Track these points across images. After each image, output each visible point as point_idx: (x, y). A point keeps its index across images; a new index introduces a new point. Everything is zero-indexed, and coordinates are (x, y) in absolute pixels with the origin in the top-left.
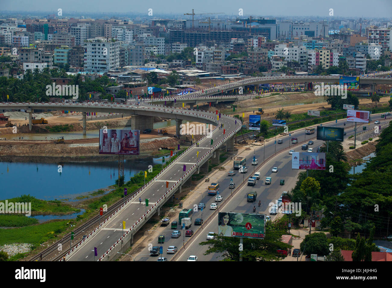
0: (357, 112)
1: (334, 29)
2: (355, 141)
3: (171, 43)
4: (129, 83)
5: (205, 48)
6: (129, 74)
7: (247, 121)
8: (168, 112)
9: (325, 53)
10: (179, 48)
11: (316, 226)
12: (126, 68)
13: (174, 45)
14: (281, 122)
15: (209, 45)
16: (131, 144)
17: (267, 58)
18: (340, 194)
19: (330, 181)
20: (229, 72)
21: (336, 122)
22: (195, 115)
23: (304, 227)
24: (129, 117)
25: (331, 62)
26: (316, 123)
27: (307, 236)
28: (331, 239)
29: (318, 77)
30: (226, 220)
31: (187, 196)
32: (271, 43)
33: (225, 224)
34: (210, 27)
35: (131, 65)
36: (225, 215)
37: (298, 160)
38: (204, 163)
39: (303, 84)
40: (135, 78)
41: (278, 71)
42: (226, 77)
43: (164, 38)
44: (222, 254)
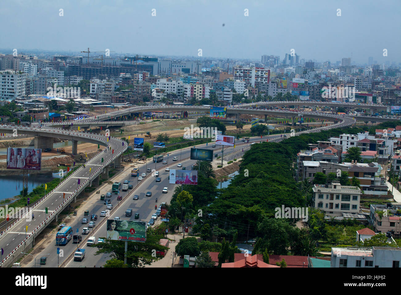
0: (224, 137)
1: (207, 67)
2: (222, 161)
3: (69, 76)
4: (34, 109)
5: (98, 81)
6: (33, 101)
7: (132, 143)
8: (66, 134)
9: (198, 87)
10: (76, 81)
11: (189, 232)
12: (31, 97)
13: (71, 78)
14: (160, 144)
15: (101, 78)
16: (34, 160)
17: (150, 91)
18: (209, 206)
19: (201, 194)
20: (118, 101)
21: (207, 145)
22: (88, 137)
23: (178, 232)
24: (32, 138)
25: (203, 95)
26: (190, 146)
27: (181, 240)
28: (201, 242)
29: (192, 107)
30: (114, 226)
31: (81, 206)
32: (154, 78)
33: (112, 230)
34: (103, 63)
35: (35, 94)
36: (112, 222)
37: (175, 176)
38: (95, 178)
39: (180, 113)
40: (38, 105)
41: (159, 101)
42: (115, 106)
43: (63, 72)
44: (110, 255)
